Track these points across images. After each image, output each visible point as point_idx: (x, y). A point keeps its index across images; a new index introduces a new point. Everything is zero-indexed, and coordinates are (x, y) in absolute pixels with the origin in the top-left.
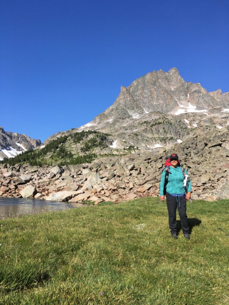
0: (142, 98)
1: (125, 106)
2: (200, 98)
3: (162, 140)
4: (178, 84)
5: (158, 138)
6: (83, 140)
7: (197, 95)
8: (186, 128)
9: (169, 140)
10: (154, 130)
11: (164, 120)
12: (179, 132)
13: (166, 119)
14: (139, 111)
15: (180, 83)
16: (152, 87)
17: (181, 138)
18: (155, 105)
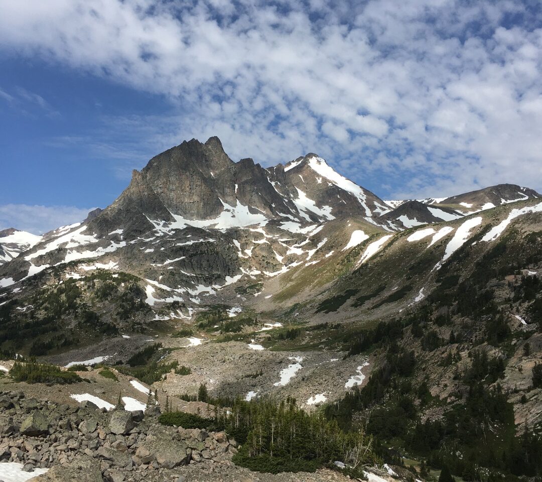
0: (166, 190)
1: (141, 206)
2: (254, 193)
3: (206, 279)
4: (222, 168)
5: (200, 276)
6: (111, 295)
7: (249, 189)
8: (236, 260)
9: (216, 278)
10: (194, 263)
11: (208, 247)
12: (228, 265)
13: (210, 246)
14: (163, 215)
15: (224, 165)
16: (183, 172)
17: (231, 274)
18: (187, 204)
